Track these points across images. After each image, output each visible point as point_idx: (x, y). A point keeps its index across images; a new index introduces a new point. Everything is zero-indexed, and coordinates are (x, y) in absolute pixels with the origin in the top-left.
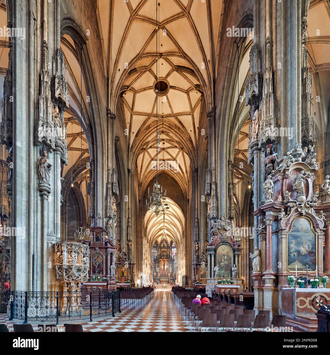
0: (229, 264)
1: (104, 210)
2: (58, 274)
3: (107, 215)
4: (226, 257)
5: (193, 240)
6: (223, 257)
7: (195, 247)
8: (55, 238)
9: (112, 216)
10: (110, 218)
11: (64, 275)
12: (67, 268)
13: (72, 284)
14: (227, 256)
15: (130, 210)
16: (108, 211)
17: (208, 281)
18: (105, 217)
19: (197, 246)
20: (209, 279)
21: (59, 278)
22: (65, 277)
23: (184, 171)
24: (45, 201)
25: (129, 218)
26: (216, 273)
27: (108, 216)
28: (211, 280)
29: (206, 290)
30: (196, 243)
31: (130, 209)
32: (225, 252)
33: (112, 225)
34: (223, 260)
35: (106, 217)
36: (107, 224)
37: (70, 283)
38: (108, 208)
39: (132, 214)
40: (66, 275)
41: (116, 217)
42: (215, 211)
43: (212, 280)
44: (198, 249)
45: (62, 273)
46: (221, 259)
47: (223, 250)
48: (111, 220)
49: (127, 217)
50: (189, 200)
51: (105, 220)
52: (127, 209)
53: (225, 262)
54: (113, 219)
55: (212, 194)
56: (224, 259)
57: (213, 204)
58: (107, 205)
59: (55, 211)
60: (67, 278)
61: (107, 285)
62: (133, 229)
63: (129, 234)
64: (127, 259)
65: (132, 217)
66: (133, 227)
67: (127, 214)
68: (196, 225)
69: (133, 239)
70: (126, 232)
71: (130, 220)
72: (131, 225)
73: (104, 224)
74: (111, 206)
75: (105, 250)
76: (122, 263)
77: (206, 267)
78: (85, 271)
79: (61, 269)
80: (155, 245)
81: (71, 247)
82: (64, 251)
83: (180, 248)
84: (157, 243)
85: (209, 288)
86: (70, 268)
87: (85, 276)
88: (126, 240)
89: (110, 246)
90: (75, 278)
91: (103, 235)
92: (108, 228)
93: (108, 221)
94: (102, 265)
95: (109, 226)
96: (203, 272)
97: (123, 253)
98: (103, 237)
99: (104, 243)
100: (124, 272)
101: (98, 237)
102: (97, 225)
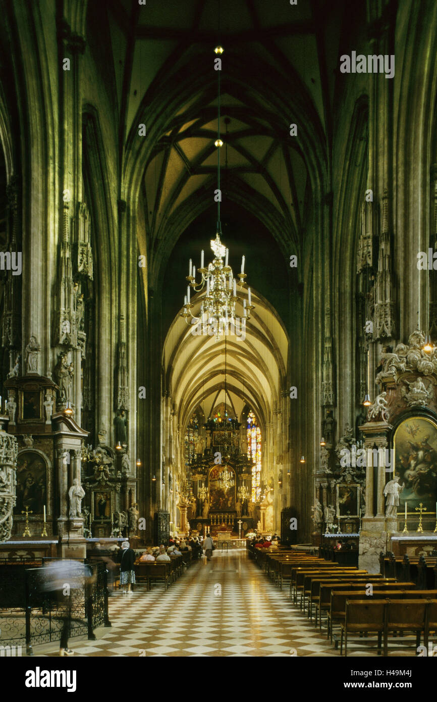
3: (58, 340)
5: (317, 403)
6: (414, 454)
9: (74, 343)
10: (67, 347)
14: (426, 451)
15: (124, 322)
17: (366, 526)
18: (52, 347)
19: (328, 420)
20: (369, 520)
23: (289, 200)
25: (119, 344)
26: (392, 502)
27: (61, 342)
28: (376, 520)
29: (360, 553)
30: (327, 413)
31: (125, 317)
33: (72, 369)
34: (412, 463)
35: (55, 344)
39: (130, 333)
41: (84, 344)
42: (389, 319)
43: (380, 520)
44: (333, 431)
48: (70, 355)
49: (114, 341)
51: (52, 354)
52: (114, 320)
53: (419, 467)
54: (75, 350)
55: (380, 269)
56: (416, 458)
57: (383, 297)
61: (59, 546)
62: (133, 376)
63: (120, 393)
64: (113, 467)
65: (130, 340)
66: (133, 372)
67: (114, 332)
68: (325, 359)
69: (133, 405)
70: (113, 387)
71: (123, 351)
72: (125, 365)
73: (50, 366)
74: (69, 313)
75: (52, 442)
76: (98, 479)
77: (358, 483)
78: (4, 510)
80: (196, 421)
83: (274, 428)
84: (200, 414)
85: (368, 546)
87: (4, 525)
88: (112, 410)
89: (68, 430)
91: (45, 399)
92: (62, 376)
93: (60, 358)
94: (43, 487)
95: (63, 370)
96: (345, 497)
97: (103, 448)
98: (45, 403)
99: (49, 422)
100: (105, 503)
101: (32, 405)
102: (29, 371)
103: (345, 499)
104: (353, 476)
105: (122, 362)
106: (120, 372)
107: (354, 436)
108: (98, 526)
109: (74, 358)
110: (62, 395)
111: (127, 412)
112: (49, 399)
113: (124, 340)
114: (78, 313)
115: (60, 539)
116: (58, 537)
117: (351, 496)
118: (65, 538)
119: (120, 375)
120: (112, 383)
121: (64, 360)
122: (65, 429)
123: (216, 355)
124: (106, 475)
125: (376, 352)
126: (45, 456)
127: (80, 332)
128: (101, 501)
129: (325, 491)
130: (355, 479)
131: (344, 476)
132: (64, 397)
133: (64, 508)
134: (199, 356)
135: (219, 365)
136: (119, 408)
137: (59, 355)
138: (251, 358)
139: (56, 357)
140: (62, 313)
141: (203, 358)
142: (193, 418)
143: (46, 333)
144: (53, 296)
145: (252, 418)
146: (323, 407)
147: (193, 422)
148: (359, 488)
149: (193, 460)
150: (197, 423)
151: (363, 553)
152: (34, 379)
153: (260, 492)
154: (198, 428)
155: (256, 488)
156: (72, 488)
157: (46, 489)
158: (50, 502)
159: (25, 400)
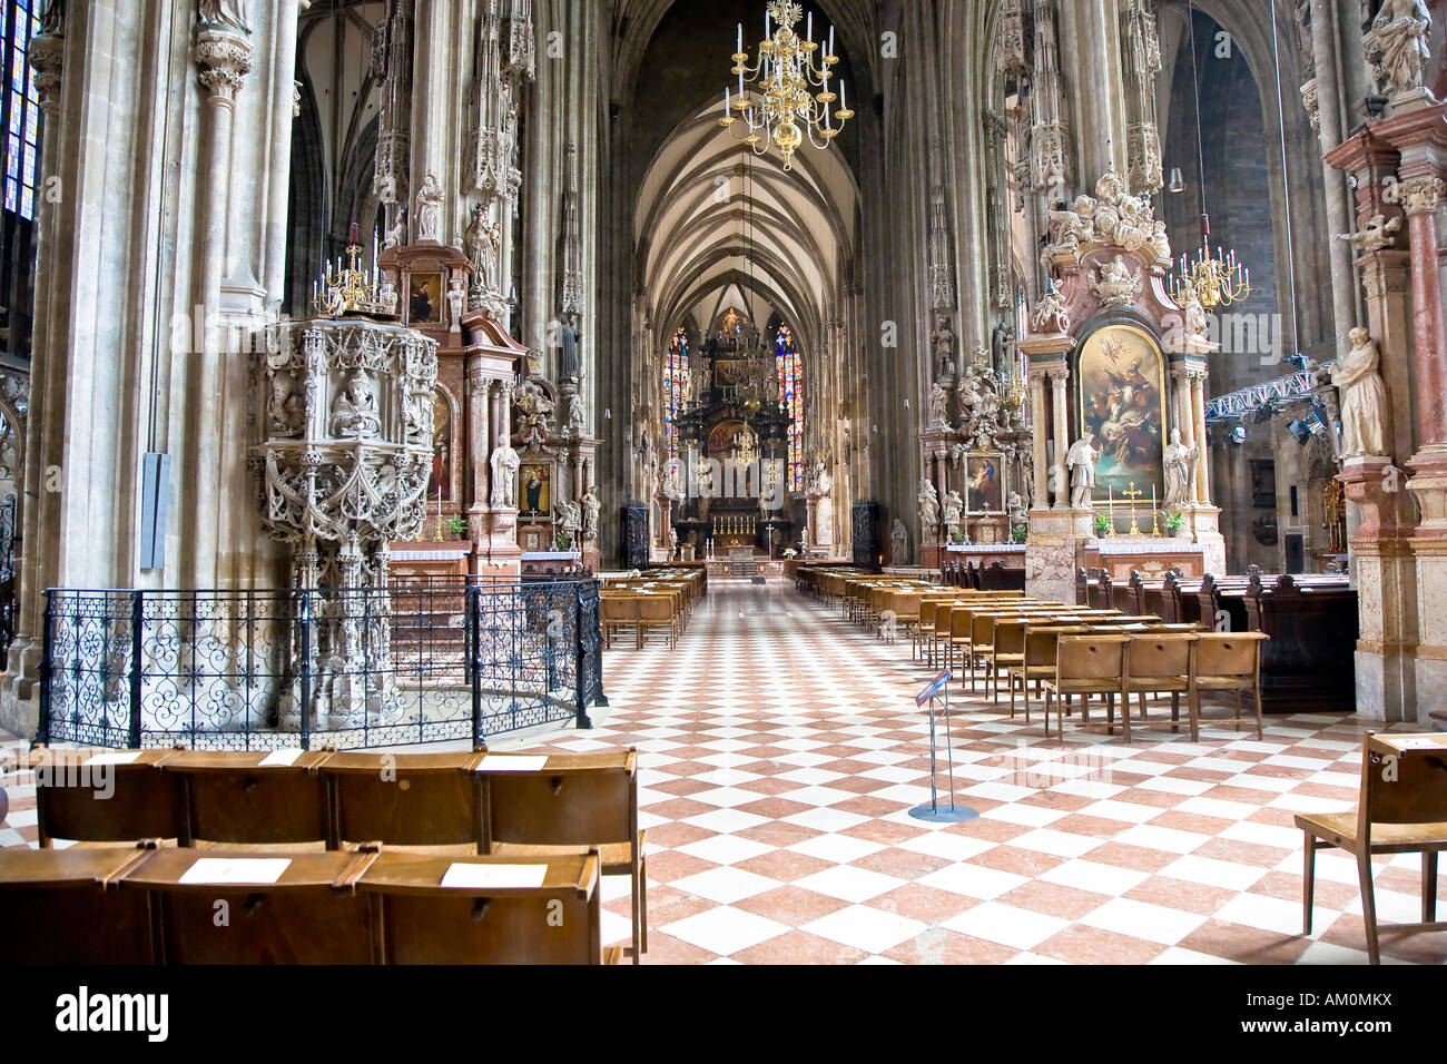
0: (1145, 426)
1: (458, 154)
2: (277, 493)
3: (474, 181)
4: (1128, 391)
5: (921, 304)
6: (1115, 392)
7: (935, 340)
8: (256, 303)
9: (501, 188)
10: (489, 193)
11: (312, 501)
12: (324, 460)
13: (345, 551)
14: (1137, 387)
15: (575, 156)
16: (481, 158)
17: (1039, 525)
18: (463, 194)
19: (943, 335)
20: (1042, 514)
21: (282, 517)
22: (316, 512)
24: (223, 115)
25: (566, 196)
26: (1082, 480)
27: (479, 185)
28: (1053, 515)
29: (1029, 574)
30: (939, 321)
31: (575, 148)
32: (1123, 365)
33: (496, 233)
34: (1115, 408)
35: (467, 186)
36: (473, 227)
37: (336, 545)
38: (482, 143)
39: (585, 176)
40: (319, 500)
41: (516, 190)
42: (1059, 152)
43: (1062, 514)
44: (953, 354)
45: (297, 488)
46: (1104, 401)
47: (1112, 354)
48: (492, 208)
49: (557, 190)
50: (880, 98)
51: (463, 208)
52: (557, 152)
53: (1127, 415)
54: (502, 199)
55: (1038, 67)
56: (1120, 400)
57: (1047, 114)
58: (475, 128)
59: (263, 163)
60: (324, 518)
61: (472, 558)
62: (589, 252)
63: (566, 281)
64: (553, 419)
65: (585, 190)
66: (589, 245)
67: (557, 173)
68: (935, 225)
69: (589, 305)
70: (554, 271)
71: (572, 207)
72: (576, 232)
73: (458, 228)
74: (494, 136)
75: (462, 366)
76: (527, 440)
77: (1001, 450)
78: (415, 478)
79: (293, 466)
80: (684, 341)
81: (353, 345)
82: (314, 368)
83: (831, 353)
84: (693, 328)
85: (1042, 562)
86: (344, 460)
87: (415, 506)
88: (553, 312)
89: (491, 343)
90: (367, 516)
91: (450, 287)
92: (478, 247)
93: (476, 213)
94: (443, 449)
95: (482, 236)
96: (980, 475)
97: (536, 383)
98: (451, 294)
99: (456, 329)
100: (539, 487)
101: (425, 297)
102: (421, 237)
103: (979, 480)
104: (992, 437)
105: (572, 227)
106: (566, 246)
107: (991, 363)
108: (527, 528)
109: (500, 215)
110: (479, 280)
111: (579, 317)
112: (457, 286)
113: (574, 188)
114: (507, 138)
115: (475, 546)
116: (471, 543)
117: (991, 473)
118: (483, 545)
119: (567, 250)
120: (554, 265)
121: (482, 218)
122: (484, 341)
123: (724, 219)
125: (1038, 210)
126: (448, 391)
127: (511, 169)
128: (532, 481)
129: (942, 465)
130: (997, 443)
131: (976, 438)
132: (482, 284)
133: (481, 488)
134: (693, 222)
135: (728, 239)
136: (565, 310)
137: (474, 208)
138: (786, 227)
139: (468, 213)
140: (482, 134)
141: (700, 227)
142: (679, 336)
143: (452, 170)
144: (465, 106)
145: (784, 336)
146: (933, 311)
147: (679, 343)
148: (1004, 459)
149: (680, 411)
150: (687, 344)
151: (1034, 577)
152: (432, 250)
153: (804, 473)
154: (687, 354)
155: (796, 465)
156: (497, 452)
157: (448, 451)
158: (455, 478)
159: (413, 288)
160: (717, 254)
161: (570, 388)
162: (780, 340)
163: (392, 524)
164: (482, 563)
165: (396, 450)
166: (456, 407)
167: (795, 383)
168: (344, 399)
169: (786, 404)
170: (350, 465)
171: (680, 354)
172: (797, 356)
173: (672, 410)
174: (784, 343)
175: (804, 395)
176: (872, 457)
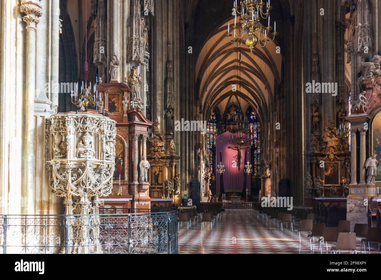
1: (125, 46)
2: (57, 178)
3: (132, 58)
7: (313, 116)
8: (48, 107)
9: (142, 60)
10: (137, 63)
11: (70, 181)
12: (74, 166)
13: (82, 200)
15: (171, 46)
16: (134, 48)
17: (352, 191)
18: (127, 63)
19: (316, 114)
20: (354, 187)
21: (59, 188)
22: (71, 186)
24: (32, 34)
25: (168, 62)
26: (371, 173)
27: (133, 59)
28: (359, 187)
29: (348, 210)
30: (314, 109)
31: (171, 42)
33: (140, 78)
35: (129, 60)
36: (131, 75)
37: (79, 198)
38: (134, 42)
39: (175, 54)
40: (72, 181)
41: (148, 60)
42: (367, 37)
43: (362, 186)
44: (320, 122)
45: (64, 177)
49: (164, 60)
51: (127, 67)
52: (164, 45)
54: (142, 64)
58: (132, 36)
59: (48, 53)
60: (75, 188)
61: (132, 202)
62: (177, 84)
63: (168, 96)
64: (164, 149)
65: (175, 59)
66: (177, 81)
67: (164, 53)
69: (177, 105)
70: (163, 92)
71: (170, 66)
72: (172, 76)
73: (126, 76)
74: (139, 39)
75: (128, 130)
76: (153, 157)
77: (338, 160)
78: (108, 173)
79: (63, 169)
80: (214, 118)
81: (84, 123)
82: (70, 131)
83: (271, 121)
84: (218, 112)
85: (353, 205)
86: (81, 167)
87: (108, 183)
88: (163, 108)
89: (138, 121)
90: (90, 187)
91: (123, 99)
92: (134, 83)
94: (122, 160)
95: (135, 79)
96: (330, 170)
97: (157, 135)
98: (123, 102)
99: (125, 115)
100: (158, 174)
101: (114, 103)
102: (112, 80)
103: (329, 172)
104: (335, 155)
105: (170, 75)
106: (168, 82)
107: (335, 125)
108: (154, 190)
109: (142, 71)
110: (134, 96)
111: (173, 110)
112: (126, 98)
113: (171, 59)
114: (144, 40)
115: (134, 197)
116: (132, 196)
117: (334, 170)
118: (137, 196)
119: (168, 83)
120: (163, 89)
121: (135, 72)
122: (136, 120)
123: (230, 70)
124: (160, 154)
125: (357, 62)
126: (123, 138)
127: (145, 52)
128: (155, 172)
129: (314, 166)
130: (337, 157)
131: (328, 155)
132: (135, 98)
133: (136, 176)
134: (218, 71)
135: (232, 77)
136: (168, 107)
137: (132, 68)
138: (255, 72)
139: (130, 70)
140: (134, 38)
141: (221, 73)
142: (213, 116)
143: (123, 53)
144: (127, 27)
145: (253, 115)
146: (312, 105)
147: (213, 119)
148: (339, 164)
149: (213, 145)
150: (215, 119)
151: (350, 211)
152: (116, 84)
153: (260, 169)
154: (216, 123)
155: (257, 165)
156: (142, 162)
157: (124, 162)
158: (126, 171)
159: (109, 100)
160: (227, 83)
161: (170, 137)
162: (252, 117)
163: (100, 190)
164: (136, 203)
165: (101, 163)
166: (126, 145)
167: (257, 133)
168: (81, 143)
169: (254, 142)
170: (83, 168)
171: (213, 123)
172: (258, 123)
173: (210, 144)
174: (253, 118)
175: (261, 138)
176: (287, 163)
